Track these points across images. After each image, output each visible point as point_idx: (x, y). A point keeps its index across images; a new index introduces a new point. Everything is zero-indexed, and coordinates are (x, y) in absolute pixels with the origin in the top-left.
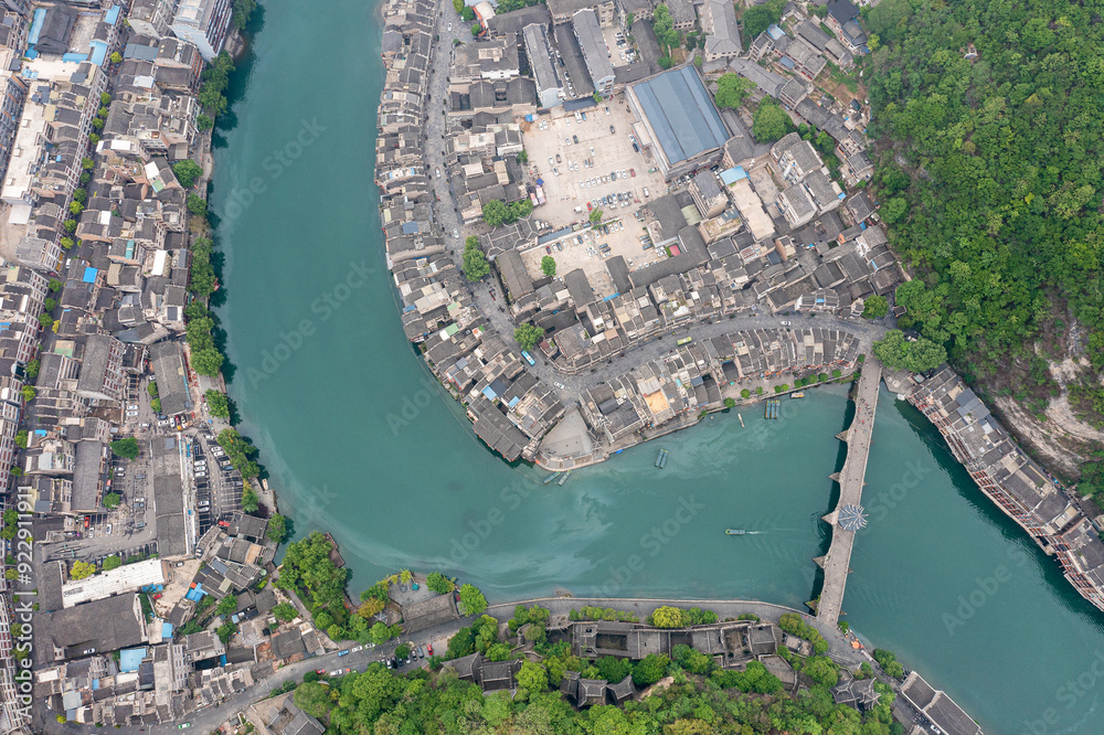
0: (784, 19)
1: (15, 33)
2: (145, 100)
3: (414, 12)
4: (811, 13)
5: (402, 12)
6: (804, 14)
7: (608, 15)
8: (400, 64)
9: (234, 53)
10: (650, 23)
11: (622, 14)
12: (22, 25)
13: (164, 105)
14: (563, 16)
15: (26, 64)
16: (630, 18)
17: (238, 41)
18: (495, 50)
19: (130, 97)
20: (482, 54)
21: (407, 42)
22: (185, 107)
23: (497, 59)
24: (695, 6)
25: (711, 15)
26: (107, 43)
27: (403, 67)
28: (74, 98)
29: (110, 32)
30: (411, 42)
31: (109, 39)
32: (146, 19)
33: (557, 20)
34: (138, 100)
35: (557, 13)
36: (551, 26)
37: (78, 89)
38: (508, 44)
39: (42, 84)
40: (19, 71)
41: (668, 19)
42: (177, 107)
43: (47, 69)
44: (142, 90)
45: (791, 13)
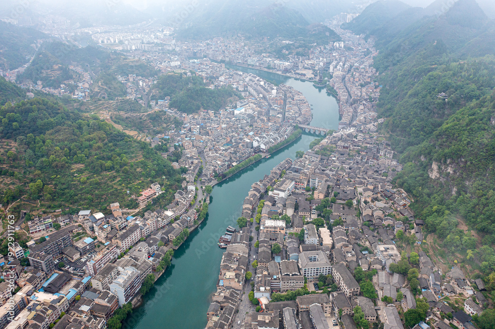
0: (428, 319)
1: (39, 280)
2: (81, 317)
3: (228, 296)
4: (443, 318)
5: (222, 294)
6: (438, 318)
7: (329, 310)
8: (215, 319)
9: (134, 305)
10: (351, 316)
11: (336, 310)
12: (44, 278)
13: (89, 321)
14: (304, 306)
15: (35, 293)
16: (340, 311)
17: (139, 301)
18: (267, 317)
19: (74, 314)
20: (260, 318)
21: (222, 309)
22: (99, 324)
23: (267, 321)
24: (376, 310)
25: (385, 315)
26: (77, 290)
27: (217, 320)
28: (47, 310)
29: (81, 286)
30: (224, 309)
31: (79, 289)
32: (100, 280)
33: (301, 309)
34: (77, 316)
35: (301, 304)
36: (298, 311)
37: (52, 307)
38: (274, 315)
39: (36, 302)
40: (30, 296)
41: (362, 313)
42: (95, 323)
43: (43, 297)
44: (82, 312)
45: (431, 317)
